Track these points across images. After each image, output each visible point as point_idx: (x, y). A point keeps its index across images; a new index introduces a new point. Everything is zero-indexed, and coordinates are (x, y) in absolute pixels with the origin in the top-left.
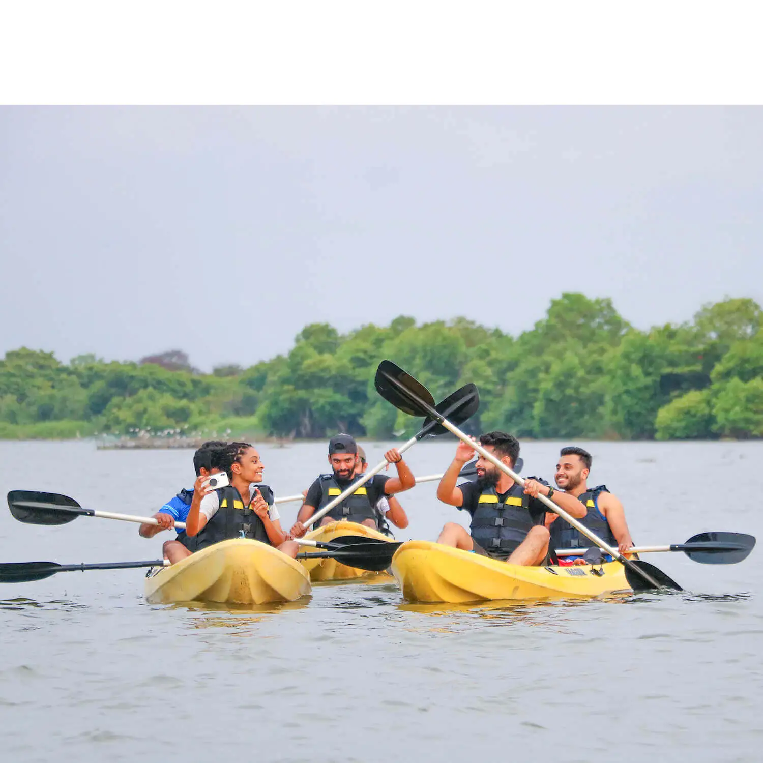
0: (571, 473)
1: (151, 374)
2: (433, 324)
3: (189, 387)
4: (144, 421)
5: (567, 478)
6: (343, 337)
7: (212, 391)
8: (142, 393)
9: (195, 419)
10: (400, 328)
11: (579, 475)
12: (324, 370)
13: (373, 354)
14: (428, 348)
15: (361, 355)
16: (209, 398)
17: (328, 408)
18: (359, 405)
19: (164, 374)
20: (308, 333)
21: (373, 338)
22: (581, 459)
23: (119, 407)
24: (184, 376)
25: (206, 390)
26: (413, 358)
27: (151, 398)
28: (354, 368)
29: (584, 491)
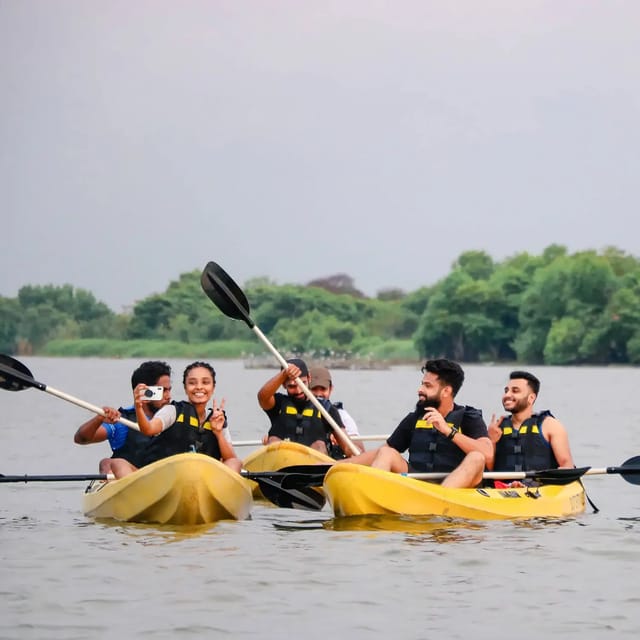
0: (518, 396)
1: (317, 297)
2: (583, 254)
3: (354, 310)
4: (309, 342)
5: (514, 400)
6: (498, 265)
7: (375, 315)
8: (308, 315)
9: (358, 341)
10: (552, 256)
11: (526, 398)
12: (477, 295)
13: (526, 280)
14: (578, 276)
15: (514, 282)
16: (372, 321)
17: (480, 332)
18: (510, 331)
19: (329, 298)
20: (464, 260)
21: (525, 265)
22: (529, 384)
23: (285, 328)
24: (348, 299)
25: (370, 313)
26: (562, 285)
27: (316, 320)
28: (507, 295)
29: (530, 417)
